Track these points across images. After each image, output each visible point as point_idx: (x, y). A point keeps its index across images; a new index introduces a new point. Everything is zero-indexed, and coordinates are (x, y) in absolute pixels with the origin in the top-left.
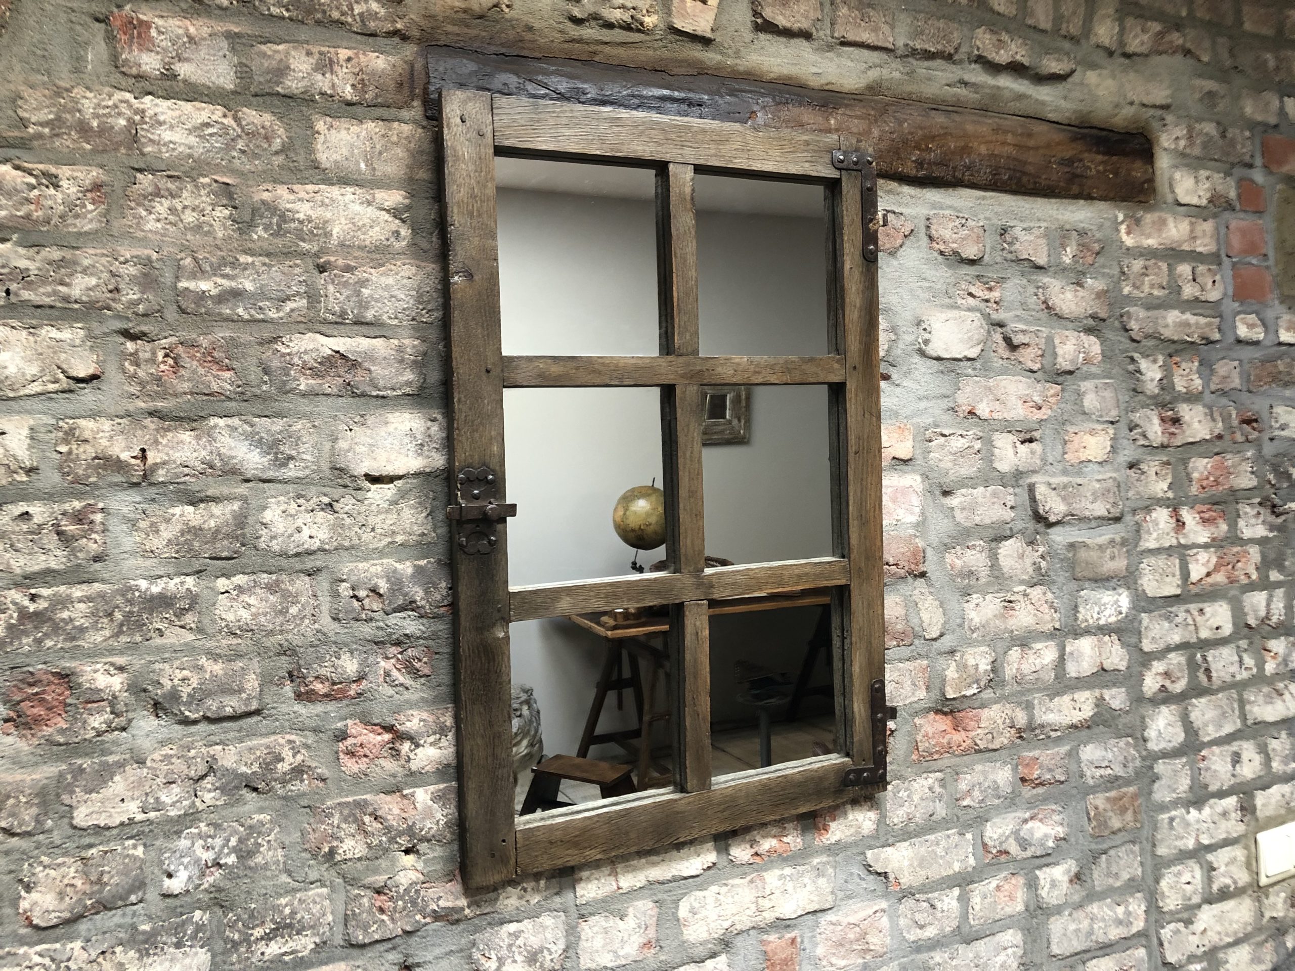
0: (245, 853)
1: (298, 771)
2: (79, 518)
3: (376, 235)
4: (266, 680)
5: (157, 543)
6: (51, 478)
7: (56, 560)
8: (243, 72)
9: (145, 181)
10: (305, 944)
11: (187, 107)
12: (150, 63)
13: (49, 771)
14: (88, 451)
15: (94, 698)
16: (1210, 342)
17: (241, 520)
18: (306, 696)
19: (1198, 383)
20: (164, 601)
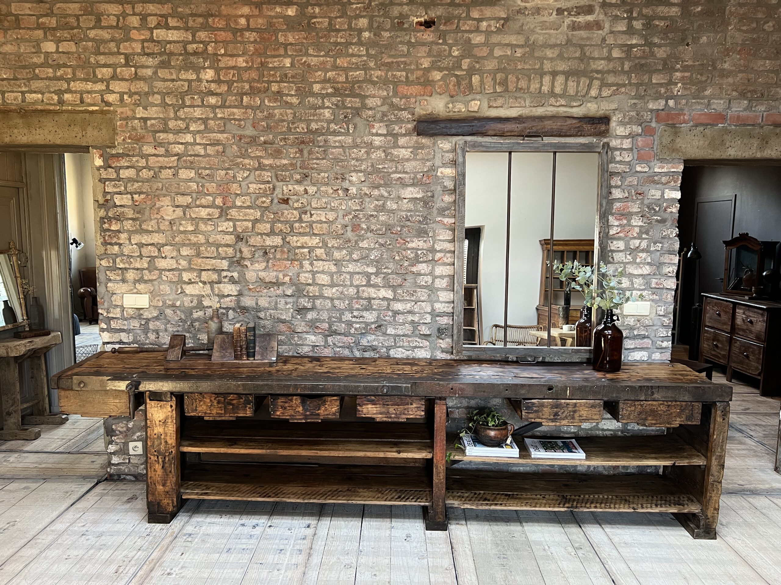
0: (382, 255)
1: (390, 244)
2: (362, 202)
3: (407, 157)
4: (386, 229)
5: (372, 207)
6: (358, 196)
7: (359, 208)
8: (388, 131)
9: (373, 150)
10: (390, 271)
11: (379, 138)
12: (374, 131)
13: (356, 238)
14: (363, 192)
15: (362, 229)
16: (625, 172)
17: (384, 204)
18: (392, 233)
19: (619, 183)
20: (372, 215)
